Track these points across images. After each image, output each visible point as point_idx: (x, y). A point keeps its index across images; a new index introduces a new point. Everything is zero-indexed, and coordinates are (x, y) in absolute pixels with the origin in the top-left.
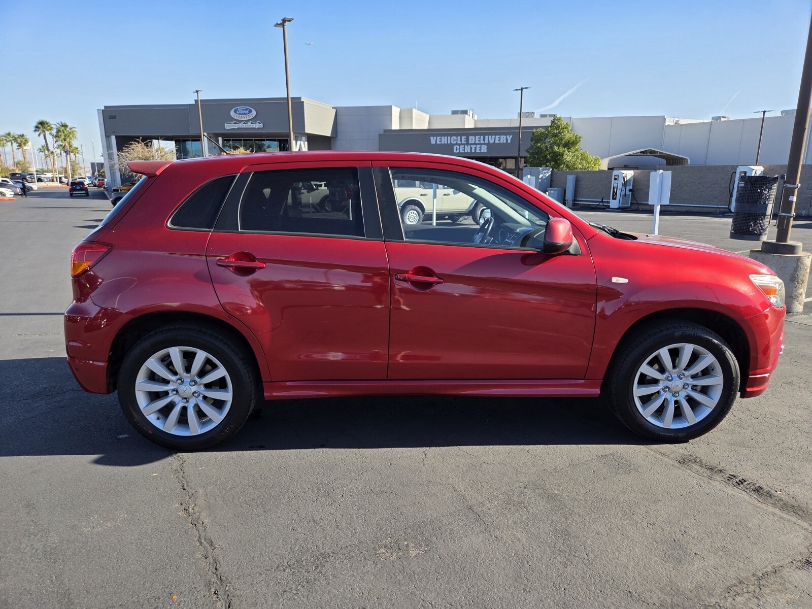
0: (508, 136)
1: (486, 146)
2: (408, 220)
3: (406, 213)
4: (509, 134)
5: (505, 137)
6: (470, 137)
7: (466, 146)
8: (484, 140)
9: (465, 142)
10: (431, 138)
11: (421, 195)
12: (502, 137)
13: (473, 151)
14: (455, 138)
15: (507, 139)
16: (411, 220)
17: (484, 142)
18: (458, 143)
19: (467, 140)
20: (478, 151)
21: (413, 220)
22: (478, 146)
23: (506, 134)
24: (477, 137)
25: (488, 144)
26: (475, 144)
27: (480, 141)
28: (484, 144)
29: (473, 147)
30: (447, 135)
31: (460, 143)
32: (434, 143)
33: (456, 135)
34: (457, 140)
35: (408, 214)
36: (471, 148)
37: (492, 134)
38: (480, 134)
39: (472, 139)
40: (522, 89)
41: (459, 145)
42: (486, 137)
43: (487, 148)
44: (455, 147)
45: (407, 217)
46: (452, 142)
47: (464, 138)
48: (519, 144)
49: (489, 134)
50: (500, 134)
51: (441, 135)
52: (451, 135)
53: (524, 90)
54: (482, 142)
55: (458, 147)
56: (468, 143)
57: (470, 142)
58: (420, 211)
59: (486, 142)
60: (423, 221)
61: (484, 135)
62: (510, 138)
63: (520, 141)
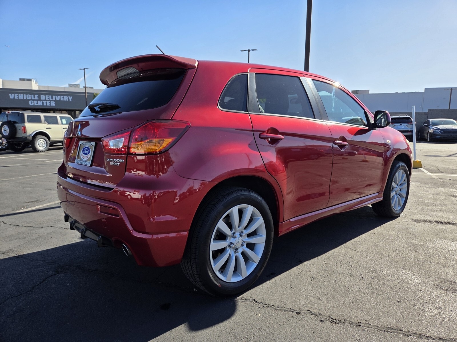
0: (69, 97)
1: (54, 102)
2: (38, 146)
3: (36, 141)
4: (70, 96)
5: (67, 97)
6: (42, 96)
7: (39, 101)
8: (52, 98)
9: (38, 99)
10: (10, 95)
11: (47, 128)
12: (65, 97)
13: (45, 104)
14: (30, 96)
15: (68, 98)
16: (40, 146)
17: (52, 99)
18: (32, 99)
19: (39, 98)
20: (48, 105)
21: (42, 146)
22: (48, 102)
23: (68, 96)
24: (47, 96)
25: (56, 101)
26: (45, 100)
27: (49, 98)
28: (53, 101)
29: (45, 102)
30: (23, 93)
31: (34, 99)
32: (13, 98)
33: (31, 94)
34: (31, 97)
35: (38, 142)
36: (43, 103)
37: (58, 95)
38: (49, 95)
39: (43, 97)
40: (84, 69)
41: (34, 100)
42: (54, 97)
43: (55, 103)
44: (30, 102)
45: (38, 144)
46: (28, 98)
47: (36, 96)
48: (86, 101)
49: (55, 95)
50: (64, 95)
51: (18, 93)
52: (26, 94)
53: (85, 70)
54: (51, 99)
55: (33, 102)
56: (40, 99)
57: (42, 99)
58: (47, 139)
59: (54, 99)
60: (50, 146)
61: (52, 95)
62: (71, 98)
63: (86, 99)
